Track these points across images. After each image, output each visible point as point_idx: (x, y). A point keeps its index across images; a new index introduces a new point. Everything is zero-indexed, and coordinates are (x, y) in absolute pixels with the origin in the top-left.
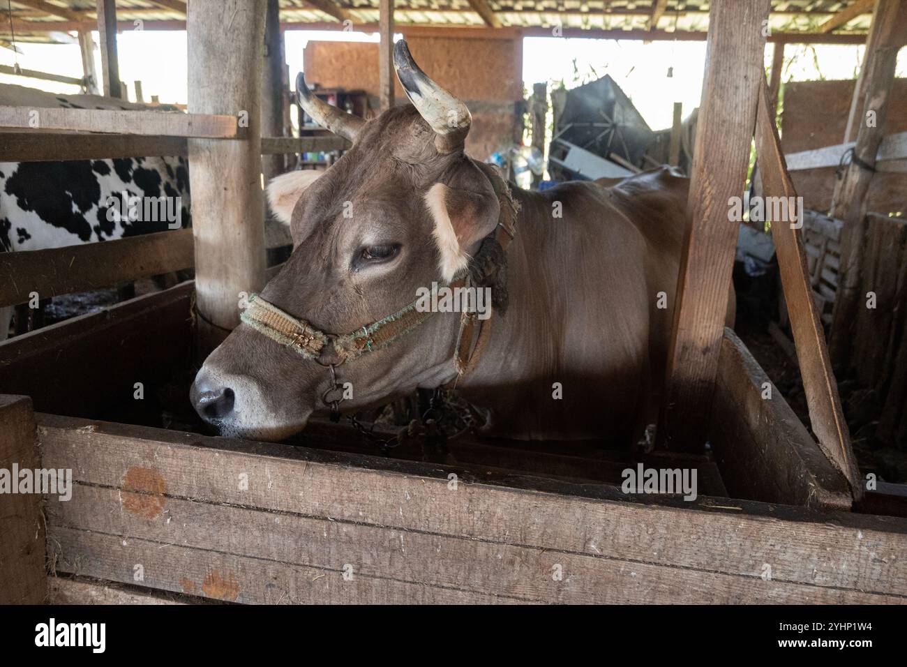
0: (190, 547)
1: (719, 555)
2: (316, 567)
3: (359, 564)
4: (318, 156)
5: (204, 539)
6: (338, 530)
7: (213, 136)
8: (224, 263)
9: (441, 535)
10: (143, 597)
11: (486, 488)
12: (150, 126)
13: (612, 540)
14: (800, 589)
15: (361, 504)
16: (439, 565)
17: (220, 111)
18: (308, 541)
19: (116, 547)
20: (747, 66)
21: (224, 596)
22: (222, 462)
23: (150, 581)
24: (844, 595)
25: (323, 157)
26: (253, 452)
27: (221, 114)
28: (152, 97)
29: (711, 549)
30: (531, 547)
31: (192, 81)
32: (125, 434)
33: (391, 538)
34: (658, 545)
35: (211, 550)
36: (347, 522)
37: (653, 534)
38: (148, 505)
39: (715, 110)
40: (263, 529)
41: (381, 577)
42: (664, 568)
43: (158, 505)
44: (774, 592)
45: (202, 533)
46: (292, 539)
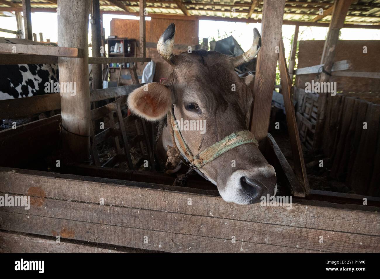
0: (55, 218)
1: (257, 216)
2: (105, 224)
3: (122, 222)
4: (116, 65)
5: (61, 214)
6: (114, 209)
7: (68, 56)
8: (73, 107)
9: (154, 210)
10: (36, 239)
11: (171, 192)
12: (42, 51)
13: (218, 211)
14: (286, 228)
15: (123, 199)
16: (153, 222)
17: (71, 46)
18: (102, 214)
19: (25, 219)
20: (275, 34)
21: (69, 237)
22: (67, 184)
23: (39, 232)
24: (302, 229)
25: (118, 66)
26: (80, 180)
27: (72, 47)
28: (47, 39)
29: (254, 214)
30: (188, 214)
31: (60, 34)
32: (28, 173)
33: (134, 212)
34: (234, 213)
35: (63, 219)
36: (117, 206)
37: (232, 208)
38: (38, 202)
39: (264, 50)
40: (84, 210)
41: (131, 228)
42: (237, 221)
43: (42, 201)
44: (277, 229)
45: (60, 212)
46: (96, 213)
